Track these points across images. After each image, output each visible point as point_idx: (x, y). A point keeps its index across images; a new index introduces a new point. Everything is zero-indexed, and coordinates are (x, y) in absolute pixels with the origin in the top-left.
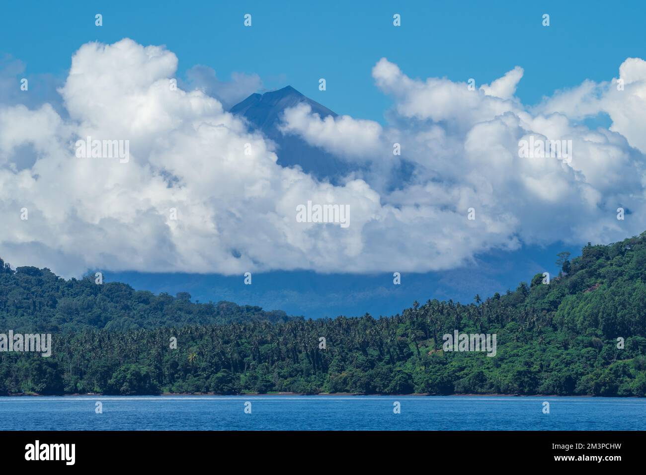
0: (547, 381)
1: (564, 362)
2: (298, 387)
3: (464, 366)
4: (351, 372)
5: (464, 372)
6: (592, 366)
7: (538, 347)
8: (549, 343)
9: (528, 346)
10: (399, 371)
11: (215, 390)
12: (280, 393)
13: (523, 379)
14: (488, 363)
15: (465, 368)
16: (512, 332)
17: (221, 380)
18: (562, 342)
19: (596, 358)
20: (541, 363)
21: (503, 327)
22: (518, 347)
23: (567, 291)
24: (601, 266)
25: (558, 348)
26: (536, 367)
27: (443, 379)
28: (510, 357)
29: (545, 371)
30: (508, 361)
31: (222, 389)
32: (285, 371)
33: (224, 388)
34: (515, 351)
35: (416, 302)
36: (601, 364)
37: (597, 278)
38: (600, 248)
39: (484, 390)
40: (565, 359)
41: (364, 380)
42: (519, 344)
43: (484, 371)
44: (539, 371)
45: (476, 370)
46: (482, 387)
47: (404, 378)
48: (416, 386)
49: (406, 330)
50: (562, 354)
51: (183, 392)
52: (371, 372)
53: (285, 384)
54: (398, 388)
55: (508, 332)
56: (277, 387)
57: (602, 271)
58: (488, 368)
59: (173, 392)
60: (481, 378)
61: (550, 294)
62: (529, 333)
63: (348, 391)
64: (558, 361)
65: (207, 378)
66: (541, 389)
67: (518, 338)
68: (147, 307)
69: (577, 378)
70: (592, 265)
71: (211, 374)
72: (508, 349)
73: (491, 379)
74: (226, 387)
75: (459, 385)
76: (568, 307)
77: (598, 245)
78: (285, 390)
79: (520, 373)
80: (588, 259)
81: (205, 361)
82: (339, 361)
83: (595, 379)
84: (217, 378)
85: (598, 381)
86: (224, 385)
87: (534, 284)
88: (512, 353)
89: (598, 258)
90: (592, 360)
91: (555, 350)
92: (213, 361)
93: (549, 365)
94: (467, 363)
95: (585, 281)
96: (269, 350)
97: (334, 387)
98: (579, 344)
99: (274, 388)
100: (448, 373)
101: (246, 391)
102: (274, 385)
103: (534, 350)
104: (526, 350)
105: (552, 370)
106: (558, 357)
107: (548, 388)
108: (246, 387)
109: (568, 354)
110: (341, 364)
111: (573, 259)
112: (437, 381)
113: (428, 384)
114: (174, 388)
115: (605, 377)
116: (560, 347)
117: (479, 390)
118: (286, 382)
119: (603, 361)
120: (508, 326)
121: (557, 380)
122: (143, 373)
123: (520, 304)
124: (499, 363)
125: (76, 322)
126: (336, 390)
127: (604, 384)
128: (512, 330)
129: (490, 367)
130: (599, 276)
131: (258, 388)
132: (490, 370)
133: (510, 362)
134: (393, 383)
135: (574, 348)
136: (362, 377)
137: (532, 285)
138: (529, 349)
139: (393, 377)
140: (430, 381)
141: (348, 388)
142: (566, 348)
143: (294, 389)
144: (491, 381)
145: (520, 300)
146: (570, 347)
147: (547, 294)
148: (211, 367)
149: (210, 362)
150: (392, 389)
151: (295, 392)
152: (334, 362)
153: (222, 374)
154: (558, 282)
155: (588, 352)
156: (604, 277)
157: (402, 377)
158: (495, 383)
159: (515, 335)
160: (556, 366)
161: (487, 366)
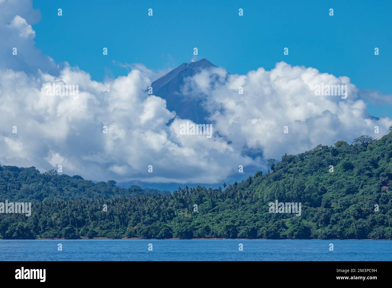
0: (242, 231)
1: (253, 220)
2: (110, 235)
3: (200, 222)
4: (139, 227)
5: (200, 226)
6: (267, 222)
7: (240, 212)
8: (246, 210)
9: (236, 212)
10: (164, 226)
11: (65, 236)
12: (101, 238)
13: (229, 230)
14: (213, 221)
15: (200, 223)
16: (228, 204)
17: (68, 231)
18: (254, 210)
19: (270, 218)
20: (240, 221)
21: (224, 201)
22: (230, 212)
23: (272, 180)
24: (291, 167)
25: (251, 213)
26: (237, 223)
27: (187, 230)
28: (225, 218)
29: (242, 225)
30: (223, 220)
31: (68, 236)
32: (104, 226)
33: (70, 236)
34: (228, 214)
35: (180, 188)
36: (273, 221)
37: (288, 173)
38: (291, 157)
39: (208, 236)
40: (253, 218)
41: (145, 231)
42: (231, 210)
43: (209, 225)
44: (239, 225)
45: (205, 225)
46: (208, 234)
47: (167, 229)
48: (174, 234)
49: (174, 203)
50: (253, 216)
51: (47, 237)
52: (149, 226)
53: (103, 233)
54: (163, 235)
55: (226, 204)
56: (99, 235)
57: (291, 170)
58: (213, 224)
59: (42, 238)
60: (207, 229)
61: (263, 182)
62: (237, 204)
63: (137, 237)
64: (250, 220)
65: (61, 230)
66: (239, 235)
67: (231, 207)
68: (76, 189)
69: (258, 229)
70: (286, 166)
71: (63, 228)
72: (225, 214)
73: (213, 230)
74: (70, 235)
75: (196, 233)
76: (261, 190)
77: (290, 155)
78: (103, 236)
79: (227, 226)
80: (284, 163)
81: (60, 220)
82: (133, 220)
83: (266, 230)
84: (66, 230)
85: (268, 230)
86: (69, 234)
87: (255, 176)
88: (227, 215)
89: (290, 162)
90: (268, 219)
91: (249, 213)
92: (64, 220)
93: (245, 222)
94: (202, 221)
95: (282, 175)
96: (99, 214)
97: (130, 235)
98: (263, 210)
99: (97, 235)
100: (190, 226)
101: (82, 237)
102: (98, 234)
103: (238, 214)
104: (234, 214)
105: (246, 224)
106: (250, 217)
107: (243, 235)
108: (83, 235)
109: (255, 216)
110: (135, 222)
111: (277, 163)
112: (184, 231)
113: (179, 233)
114: (43, 236)
115: (272, 229)
116: (252, 212)
117: (206, 236)
118: (104, 232)
119: (274, 219)
120: (226, 200)
121: (247, 230)
122: (25, 227)
123: (246, 188)
124: (219, 221)
125: (30, 198)
126: (130, 236)
127: (271, 232)
128: (228, 203)
129: (214, 223)
130: (289, 172)
131: (88, 235)
132: (214, 225)
133: (225, 220)
134: (161, 232)
135: (259, 212)
136: (144, 229)
137: (255, 177)
138: (236, 213)
139: (161, 229)
140: (180, 231)
141: (137, 235)
142: (255, 213)
143: (108, 236)
144: (213, 231)
145: (246, 186)
146: (258, 212)
147: (261, 182)
148: (63, 223)
149: (62, 221)
150: (160, 236)
151: (109, 237)
152: (131, 221)
153: (68, 227)
154: (267, 176)
155: (267, 215)
156: (292, 173)
157: (166, 229)
158: (215, 232)
159: (229, 205)
160: (249, 222)
161: (212, 223)
